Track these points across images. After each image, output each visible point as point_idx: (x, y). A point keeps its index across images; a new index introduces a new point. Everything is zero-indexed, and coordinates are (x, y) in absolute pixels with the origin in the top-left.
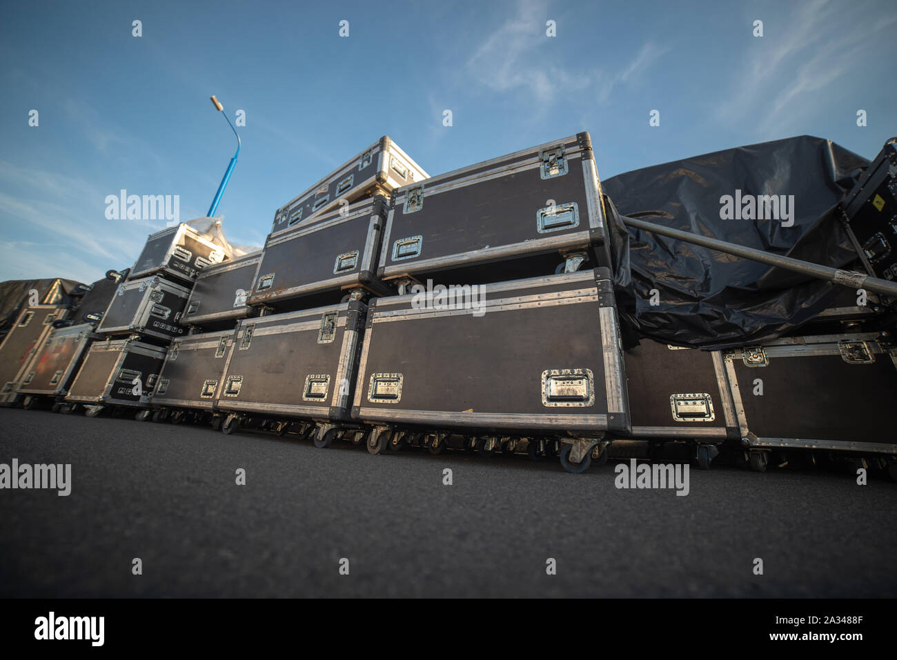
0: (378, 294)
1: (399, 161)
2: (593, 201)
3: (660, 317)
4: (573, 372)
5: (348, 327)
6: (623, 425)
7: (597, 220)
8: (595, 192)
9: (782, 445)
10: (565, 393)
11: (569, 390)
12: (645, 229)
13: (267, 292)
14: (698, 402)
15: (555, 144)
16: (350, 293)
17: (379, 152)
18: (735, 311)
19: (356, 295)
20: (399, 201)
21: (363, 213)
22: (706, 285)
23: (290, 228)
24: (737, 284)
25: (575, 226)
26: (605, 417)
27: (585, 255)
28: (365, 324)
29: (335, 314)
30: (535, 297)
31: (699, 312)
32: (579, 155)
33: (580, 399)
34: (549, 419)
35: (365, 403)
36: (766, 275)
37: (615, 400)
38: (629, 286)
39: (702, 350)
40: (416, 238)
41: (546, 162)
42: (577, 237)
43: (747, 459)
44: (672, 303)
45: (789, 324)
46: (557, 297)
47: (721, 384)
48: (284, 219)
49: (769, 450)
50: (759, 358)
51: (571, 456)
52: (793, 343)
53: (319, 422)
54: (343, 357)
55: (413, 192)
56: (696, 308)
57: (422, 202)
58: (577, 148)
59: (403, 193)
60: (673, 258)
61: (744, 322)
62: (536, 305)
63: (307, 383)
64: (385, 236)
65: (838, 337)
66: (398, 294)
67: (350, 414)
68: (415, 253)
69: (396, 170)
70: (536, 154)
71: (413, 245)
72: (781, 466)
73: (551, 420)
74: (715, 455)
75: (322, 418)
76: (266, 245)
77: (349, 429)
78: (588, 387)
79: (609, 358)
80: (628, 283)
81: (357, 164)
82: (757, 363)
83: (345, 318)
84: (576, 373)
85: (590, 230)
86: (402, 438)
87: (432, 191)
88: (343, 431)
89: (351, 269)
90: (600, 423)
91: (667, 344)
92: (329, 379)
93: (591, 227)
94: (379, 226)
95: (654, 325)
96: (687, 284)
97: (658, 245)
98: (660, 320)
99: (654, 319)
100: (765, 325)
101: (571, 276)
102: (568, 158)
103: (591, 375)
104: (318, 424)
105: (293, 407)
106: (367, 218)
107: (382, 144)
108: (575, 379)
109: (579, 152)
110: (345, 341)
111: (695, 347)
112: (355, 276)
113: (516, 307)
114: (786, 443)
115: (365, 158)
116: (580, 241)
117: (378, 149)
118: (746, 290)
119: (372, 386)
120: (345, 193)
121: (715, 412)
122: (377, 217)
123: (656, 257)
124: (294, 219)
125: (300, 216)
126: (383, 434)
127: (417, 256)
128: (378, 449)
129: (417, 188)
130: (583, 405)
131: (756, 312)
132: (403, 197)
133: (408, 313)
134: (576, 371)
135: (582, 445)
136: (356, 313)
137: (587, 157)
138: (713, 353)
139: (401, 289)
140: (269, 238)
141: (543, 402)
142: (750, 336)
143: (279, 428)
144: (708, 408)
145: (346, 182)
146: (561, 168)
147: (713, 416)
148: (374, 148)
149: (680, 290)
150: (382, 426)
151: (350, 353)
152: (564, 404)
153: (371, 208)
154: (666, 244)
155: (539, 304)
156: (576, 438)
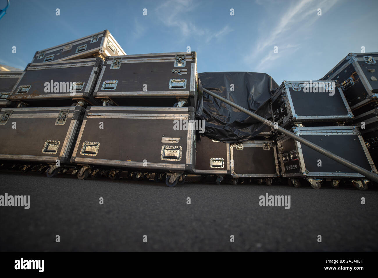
0: (92, 104)
1: (112, 44)
2: (193, 80)
3: (212, 129)
4: (174, 147)
5: (74, 118)
6: (191, 169)
7: (193, 88)
8: (194, 76)
9: (242, 176)
10: (171, 155)
11: (172, 154)
12: (211, 95)
13: (25, 95)
14: (220, 161)
15: (182, 54)
16: (77, 102)
17: (102, 37)
18: (236, 130)
19: (80, 103)
20: (109, 62)
21: (90, 64)
22: (229, 119)
23: (44, 63)
24: (238, 120)
25: (184, 88)
26: (184, 165)
27: (186, 101)
28: (83, 118)
29: (67, 111)
30: (164, 115)
31: (225, 129)
32: (191, 60)
33: (176, 158)
34: (162, 165)
35: (79, 155)
36: (248, 118)
37: (189, 159)
38: (202, 116)
39: (224, 143)
40: (115, 81)
41: (177, 60)
42: (184, 93)
43: (232, 181)
44: (216, 124)
45: (251, 136)
46: (172, 116)
47: (228, 155)
48: (41, 57)
49: (239, 178)
50: (241, 147)
51: (170, 180)
52: (251, 142)
53: (51, 164)
54: (69, 133)
55: (117, 60)
56: (224, 127)
57: (120, 65)
58: (190, 57)
59: (112, 59)
60: (219, 107)
61: (238, 134)
62: (163, 118)
63: (46, 144)
64: (100, 77)
65: (263, 142)
66: (102, 106)
67: (70, 160)
68: (113, 88)
69: (110, 48)
70: (174, 56)
71: (113, 84)
72: (242, 183)
73: (163, 166)
74: (222, 180)
75: (52, 162)
76: (26, 69)
77: (70, 168)
78: (180, 154)
79: (189, 143)
80: (201, 115)
81: (90, 40)
82: (240, 149)
83: (73, 114)
84: (175, 147)
85: (190, 91)
86: (98, 172)
87: (126, 61)
88: (66, 169)
89: (79, 91)
90: (182, 168)
91: (212, 139)
92: (59, 143)
93: (190, 90)
94: (97, 72)
95: (209, 132)
96: (223, 118)
97: (215, 102)
98: (211, 130)
99: (209, 130)
100: (244, 135)
101: (179, 108)
102: (186, 61)
103: (181, 149)
104: (50, 166)
105: (35, 156)
106: (92, 67)
107: (105, 33)
108: (175, 150)
109: (191, 59)
110: (71, 125)
111: (221, 141)
112: (81, 94)
113: (155, 118)
114: (244, 175)
115: (95, 38)
116: (185, 95)
117: (102, 35)
118: (241, 123)
119: (83, 147)
120: (81, 52)
121: (224, 165)
122: (97, 68)
123: (213, 107)
124: (48, 59)
125: (52, 58)
126: (87, 170)
127: (114, 89)
128: (83, 177)
129: (119, 58)
130: (177, 160)
131: (242, 131)
132: (111, 61)
133: (106, 115)
134: (176, 147)
135: (175, 176)
136: (79, 112)
137: (194, 62)
138: (227, 144)
139: (104, 104)
140: (29, 65)
141: (161, 158)
142: (239, 139)
143: (25, 168)
144: (222, 163)
145: (83, 47)
146: (183, 64)
147: (224, 166)
148: (101, 34)
149: (219, 120)
150: (87, 166)
151: (73, 131)
152: (169, 160)
153: (94, 63)
154: (218, 102)
155: (165, 118)
156: (173, 173)
